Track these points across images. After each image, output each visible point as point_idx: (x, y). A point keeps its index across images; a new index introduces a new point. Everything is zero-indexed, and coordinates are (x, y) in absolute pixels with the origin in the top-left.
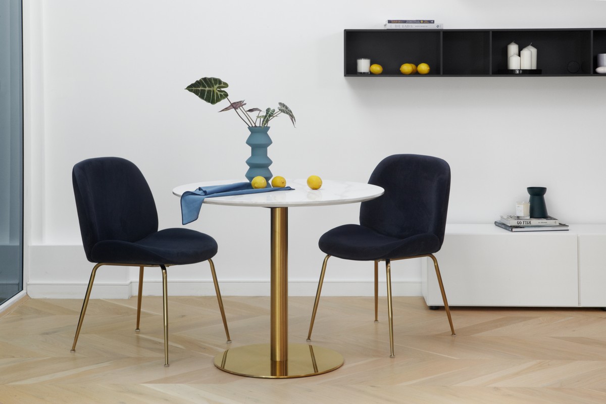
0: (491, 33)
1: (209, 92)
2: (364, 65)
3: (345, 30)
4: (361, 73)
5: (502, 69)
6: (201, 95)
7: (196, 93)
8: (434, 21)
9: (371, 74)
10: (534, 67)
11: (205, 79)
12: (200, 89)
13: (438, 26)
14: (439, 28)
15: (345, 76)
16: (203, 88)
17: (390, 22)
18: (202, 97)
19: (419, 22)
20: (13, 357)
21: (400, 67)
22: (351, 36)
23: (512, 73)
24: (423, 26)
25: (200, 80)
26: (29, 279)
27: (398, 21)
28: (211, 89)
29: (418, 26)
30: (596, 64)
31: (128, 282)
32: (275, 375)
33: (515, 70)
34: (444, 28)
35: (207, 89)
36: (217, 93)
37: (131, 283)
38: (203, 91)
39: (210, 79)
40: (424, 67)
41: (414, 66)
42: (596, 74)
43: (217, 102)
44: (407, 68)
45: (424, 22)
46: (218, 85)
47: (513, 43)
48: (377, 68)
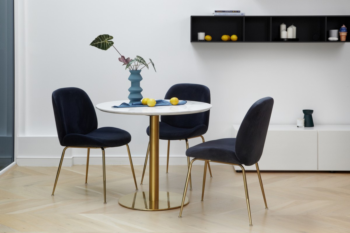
0: (271, 18)
1: (103, 43)
2: (201, 36)
3: (191, 16)
4: (200, 40)
5: (277, 38)
6: (99, 46)
7: (96, 46)
8: (240, 11)
9: (205, 41)
10: (295, 37)
11: (100, 36)
12: (98, 43)
13: (242, 14)
14: (243, 15)
15: (191, 42)
16: (99, 42)
17: (216, 11)
18: (99, 47)
19: (232, 12)
20: (9, 199)
21: (221, 37)
22: (194, 19)
23: (283, 40)
24: (234, 14)
25: (98, 37)
26: (18, 155)
27: (220, 11)
28: (104, 42)
29: (231, 14)
30: (329, 35)
31: (71, 157)
32: (152, 209)
33: (284, 39)
34: (246, 15)
35: (102, 42)
36: (107, 43)
37: (73, 158)
38: (100, 44)
39: (103, 36)
40: (234, 37)
41: (229, 36)
42: (328, 41)
43: (108, 49)
44: (225, 37)
45: (235, 12)
46: (107, 39)
47: (283, 24)
48: (209, 37)
